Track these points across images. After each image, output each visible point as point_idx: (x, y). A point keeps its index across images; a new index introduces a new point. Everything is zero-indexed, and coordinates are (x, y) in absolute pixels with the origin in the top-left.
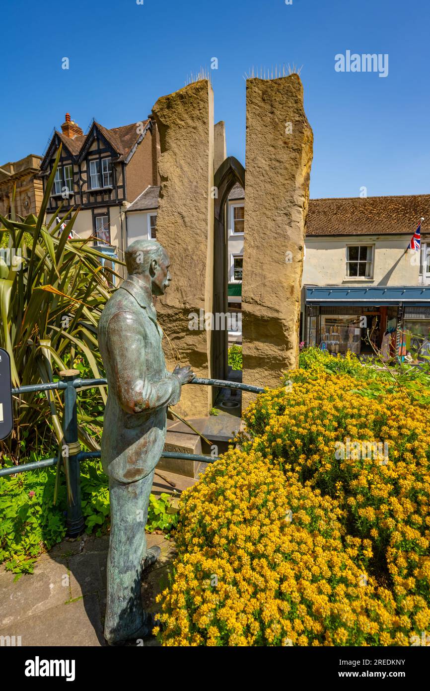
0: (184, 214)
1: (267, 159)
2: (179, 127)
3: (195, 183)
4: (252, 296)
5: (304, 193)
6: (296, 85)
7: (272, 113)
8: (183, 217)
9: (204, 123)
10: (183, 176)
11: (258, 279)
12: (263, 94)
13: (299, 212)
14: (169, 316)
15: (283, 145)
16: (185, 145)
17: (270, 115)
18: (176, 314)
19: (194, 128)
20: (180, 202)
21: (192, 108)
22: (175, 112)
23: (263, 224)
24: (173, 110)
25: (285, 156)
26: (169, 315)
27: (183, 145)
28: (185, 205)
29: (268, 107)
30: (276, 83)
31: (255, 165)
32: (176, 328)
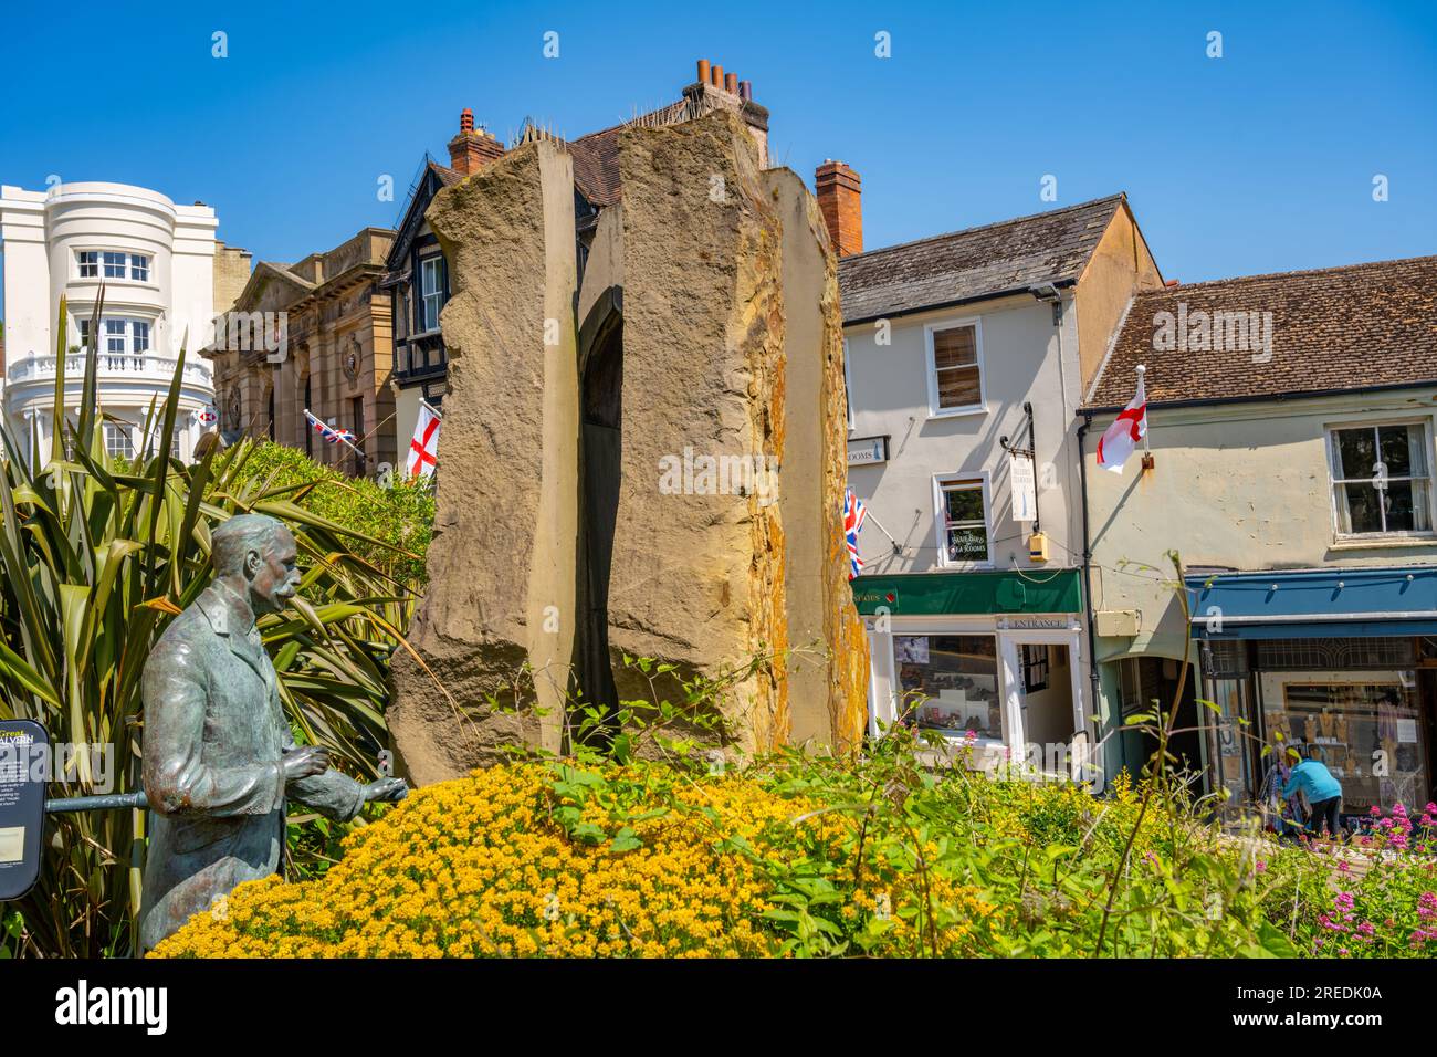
0: (494, 426)
1: (668, 293)
2: (483, 243)
3: (516, 358)
4: (630, 609)
5: (747, 363)
6: (721, 132)
7: (676, 194)
8: (491, 434)
9: (535, 228)
10: (492, 344)
11: (644, 568)
12: (655, 156)
13: (740, 408)
14: (453, 663)
15: (699, 260)
16: (497, 278)
17: (671, 198)
18: (468, 658)
19: (515, 241)
20: (486, 402)
21: (508, 201)
22: (472, 214)
23: (661, 438)
24: (468, 211)
25: (703, 283)
26: (452, 660)
27: (494, 278)
28: (495, 406)
29: (666, 183)
30: (680, 133)
31: (643, 309)
32: (470, 692)
